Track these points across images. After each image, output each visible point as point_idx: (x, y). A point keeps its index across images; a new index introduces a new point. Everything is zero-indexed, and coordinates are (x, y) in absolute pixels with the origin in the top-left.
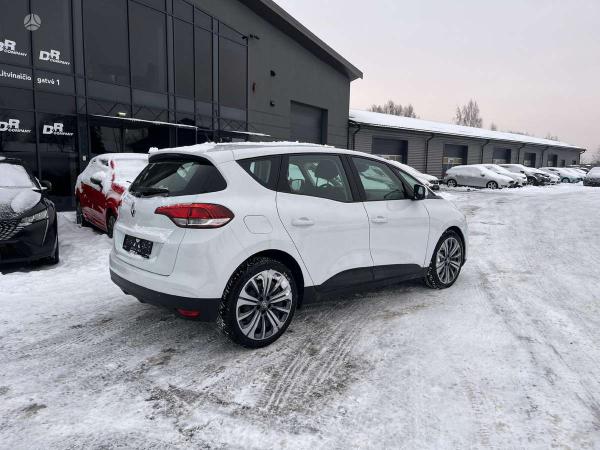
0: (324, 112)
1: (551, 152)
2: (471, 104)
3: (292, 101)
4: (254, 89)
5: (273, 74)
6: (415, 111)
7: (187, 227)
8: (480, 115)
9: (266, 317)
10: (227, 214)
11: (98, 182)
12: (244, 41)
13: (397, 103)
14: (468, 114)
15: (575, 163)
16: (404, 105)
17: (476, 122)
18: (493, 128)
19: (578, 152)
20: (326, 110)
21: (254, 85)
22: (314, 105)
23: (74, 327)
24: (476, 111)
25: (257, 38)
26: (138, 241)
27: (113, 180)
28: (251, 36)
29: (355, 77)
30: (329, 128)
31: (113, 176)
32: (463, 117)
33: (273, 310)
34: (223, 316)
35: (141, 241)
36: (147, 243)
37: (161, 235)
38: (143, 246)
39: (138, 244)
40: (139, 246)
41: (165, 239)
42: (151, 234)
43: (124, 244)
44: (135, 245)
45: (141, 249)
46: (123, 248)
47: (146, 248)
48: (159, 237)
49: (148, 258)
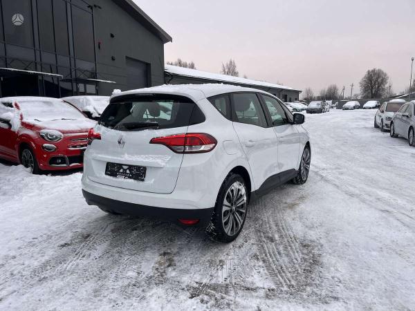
0: (148, 65)
1: (284, 93)
2: (231, 62)
3: (127, 58)
4: (99, 47)
5: (112, 36)
6: (195, 66)
7: (184, 152)
8: (237, 70)
9: (235, 217)
10: (213, 141)
11: (7, 122)
12: (89, 10)
13: (183, 61)
14: (229, 69)
15: (296, 99)
16: (189, 62)
17: (235, 74)
18: (245, 77)
19: (297, 92)
20: (150, 64)
21: (99, 44)
22: (142, 60)
23: (63, 246)
24: (234, 66)
25: (100, 8)
26: (125, 167)
27: (22, 118)
28: (95, 6)
29: (167, 41)
30: (152, 77)
31: (21, 116)
32: (226, 70)
33: (238, 211)
34: (213, 221)
35: (130, 167)
36: (138, 168)
37: (159, 161)
38: (134, 171)
39: (126, 170)
40: (128, 171)
41: (163, 164)
42: (147, 160)
43: (106, 171)
44: (121, 171)
45: (131, 173)
46: (106, 174)
47: (138, 173)
48: (157, 163)
49: (143, 180)
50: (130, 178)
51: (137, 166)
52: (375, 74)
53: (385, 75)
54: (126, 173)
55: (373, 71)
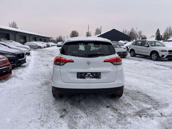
1: (44, 38)
7: (117, 65)
35: (92, 73)
36: (96, 73)
37: (109, 69)
38: (95, 75)
39: (90, 75)
40: (91, 75)
41: (110, 70)
42: (103, 69)
43: (77, 76)
44: (87, 75)
45: (93, 76)
46: (77, 78)
47: (97, 75)
48: (108, 70)
49: (100, 78)
50: (93, 78)
51: (95, 72)
52: (74, 32)
53: (78, 33)
54: (90, 76)
55: (74, 31)
